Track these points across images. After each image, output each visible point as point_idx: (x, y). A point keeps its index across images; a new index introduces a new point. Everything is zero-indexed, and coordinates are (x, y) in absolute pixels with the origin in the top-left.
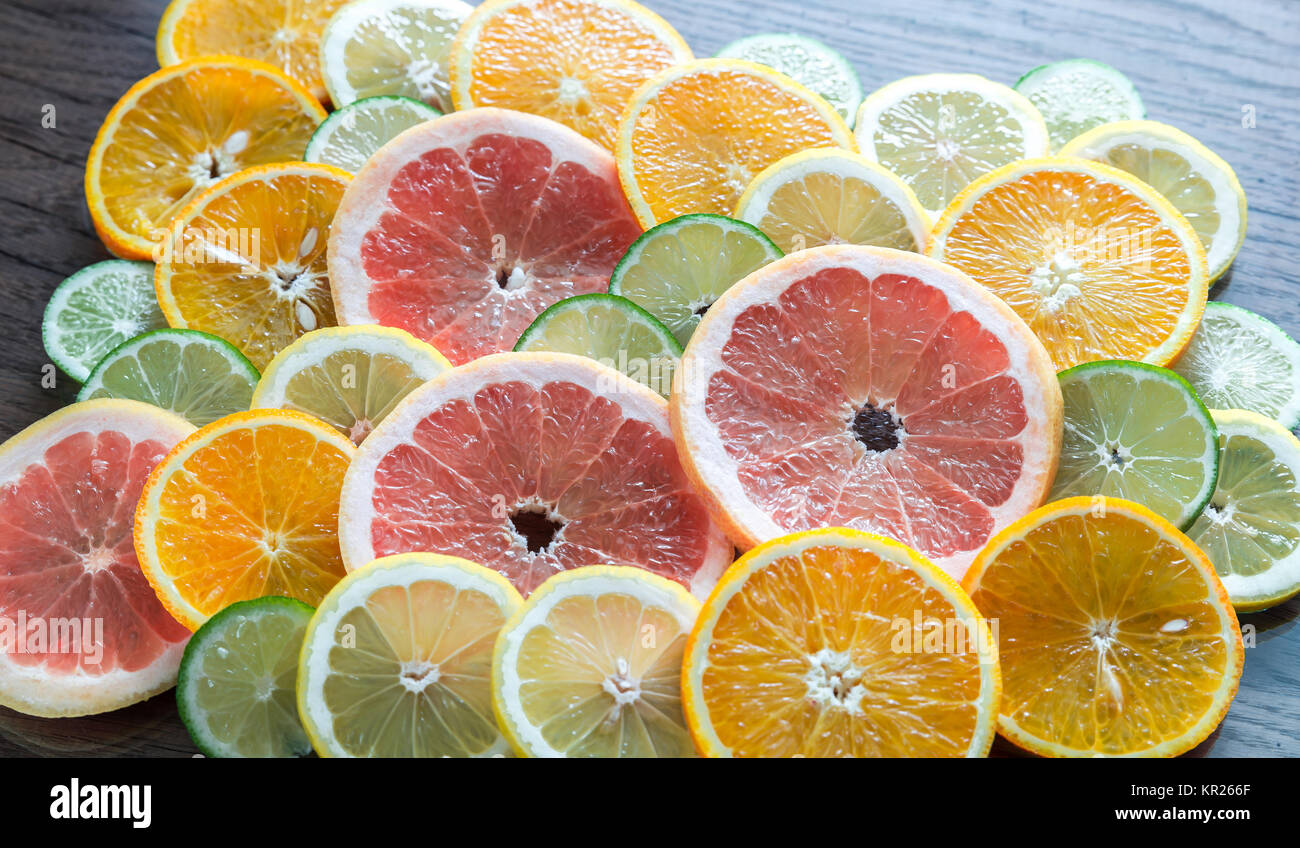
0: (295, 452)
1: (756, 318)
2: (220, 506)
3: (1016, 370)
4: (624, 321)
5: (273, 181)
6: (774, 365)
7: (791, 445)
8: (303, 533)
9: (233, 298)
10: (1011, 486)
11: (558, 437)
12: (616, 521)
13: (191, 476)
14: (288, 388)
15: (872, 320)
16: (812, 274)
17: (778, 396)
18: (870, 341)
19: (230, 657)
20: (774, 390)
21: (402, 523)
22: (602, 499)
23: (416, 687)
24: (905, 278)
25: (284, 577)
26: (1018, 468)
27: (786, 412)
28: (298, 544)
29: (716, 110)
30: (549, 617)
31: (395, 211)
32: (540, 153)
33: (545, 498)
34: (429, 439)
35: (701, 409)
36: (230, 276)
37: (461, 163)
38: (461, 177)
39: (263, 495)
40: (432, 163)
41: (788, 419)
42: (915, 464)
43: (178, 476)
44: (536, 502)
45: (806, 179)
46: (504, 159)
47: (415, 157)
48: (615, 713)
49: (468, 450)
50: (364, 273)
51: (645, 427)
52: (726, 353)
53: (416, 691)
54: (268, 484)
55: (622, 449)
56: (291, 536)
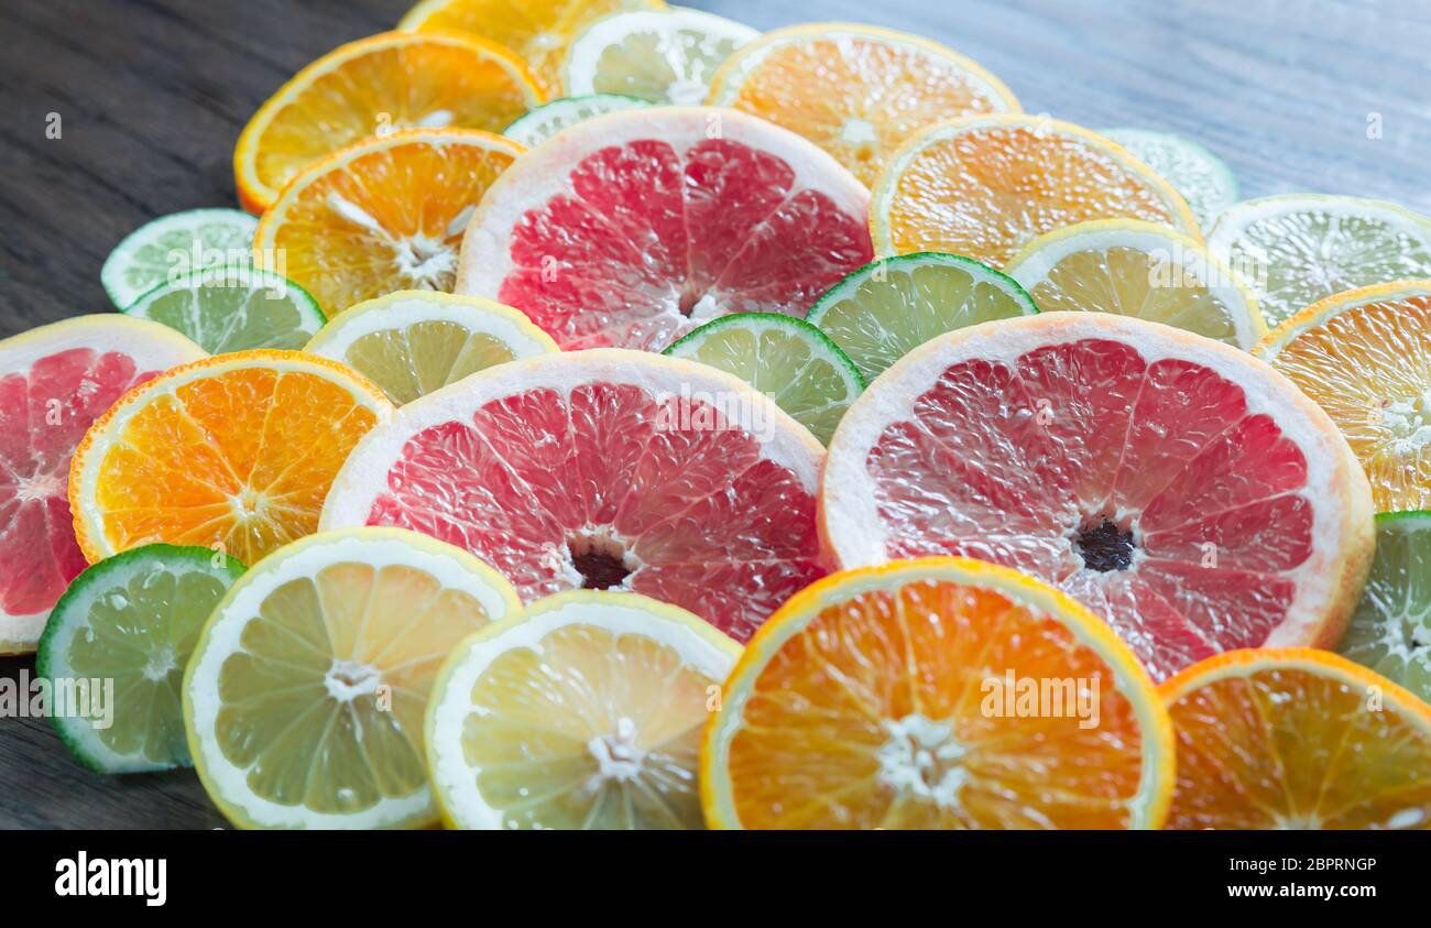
0: (322, 409)
1: (977, 375)
2: (201, 446)
3: (1314, 490)
4: (807, 354)
5: (444, 148)
6: (985, 436)
7: (975, 532)
8: (294, 503)
9: (346, 261)
10: (1265, 632)
11: (666, 461)
12: (705, 578)
13: (179, 406)
14: (352, 347)
15: (1137, 410)
16: (1072, 341)
17: (979, 475)
18: (1127, 434)
19: (127, 610)
20: (976, 463)
21: (416, 509)
22: (698, 548)
23: (343, 693)
24: (1197, 367)
25: (248, 547)
26: (1283, 612)
27: (982, 492)
28: (283, 514)
29: (1028, 172)
30: (544, 642)
31: (571, 194)
32: (782, 173)
33: (623, 530)
34: (494, 426)
35: (862, 456)
36: (351, 237)
37: (676, 161)
38: (669, 178)
39: (261, 447)
40: (638, 153)
41: (980, 503)
42: (1145, 593)
43: (164, 402)
44: (610, 533)
45: (1110, 251)
46: (734, 170)
47: (618, 141)
48: (594, 784)
49: (541, 450)
50: (508, 254)
51: (784, 474)
52: (922, 405)
53: (341, 699)
54: (274, 437)
55: (746, 494)
56: (277, 502)
